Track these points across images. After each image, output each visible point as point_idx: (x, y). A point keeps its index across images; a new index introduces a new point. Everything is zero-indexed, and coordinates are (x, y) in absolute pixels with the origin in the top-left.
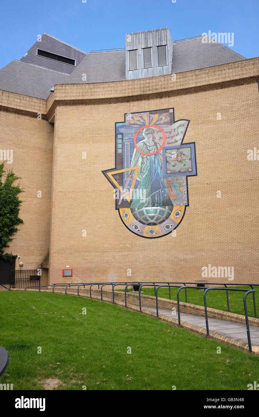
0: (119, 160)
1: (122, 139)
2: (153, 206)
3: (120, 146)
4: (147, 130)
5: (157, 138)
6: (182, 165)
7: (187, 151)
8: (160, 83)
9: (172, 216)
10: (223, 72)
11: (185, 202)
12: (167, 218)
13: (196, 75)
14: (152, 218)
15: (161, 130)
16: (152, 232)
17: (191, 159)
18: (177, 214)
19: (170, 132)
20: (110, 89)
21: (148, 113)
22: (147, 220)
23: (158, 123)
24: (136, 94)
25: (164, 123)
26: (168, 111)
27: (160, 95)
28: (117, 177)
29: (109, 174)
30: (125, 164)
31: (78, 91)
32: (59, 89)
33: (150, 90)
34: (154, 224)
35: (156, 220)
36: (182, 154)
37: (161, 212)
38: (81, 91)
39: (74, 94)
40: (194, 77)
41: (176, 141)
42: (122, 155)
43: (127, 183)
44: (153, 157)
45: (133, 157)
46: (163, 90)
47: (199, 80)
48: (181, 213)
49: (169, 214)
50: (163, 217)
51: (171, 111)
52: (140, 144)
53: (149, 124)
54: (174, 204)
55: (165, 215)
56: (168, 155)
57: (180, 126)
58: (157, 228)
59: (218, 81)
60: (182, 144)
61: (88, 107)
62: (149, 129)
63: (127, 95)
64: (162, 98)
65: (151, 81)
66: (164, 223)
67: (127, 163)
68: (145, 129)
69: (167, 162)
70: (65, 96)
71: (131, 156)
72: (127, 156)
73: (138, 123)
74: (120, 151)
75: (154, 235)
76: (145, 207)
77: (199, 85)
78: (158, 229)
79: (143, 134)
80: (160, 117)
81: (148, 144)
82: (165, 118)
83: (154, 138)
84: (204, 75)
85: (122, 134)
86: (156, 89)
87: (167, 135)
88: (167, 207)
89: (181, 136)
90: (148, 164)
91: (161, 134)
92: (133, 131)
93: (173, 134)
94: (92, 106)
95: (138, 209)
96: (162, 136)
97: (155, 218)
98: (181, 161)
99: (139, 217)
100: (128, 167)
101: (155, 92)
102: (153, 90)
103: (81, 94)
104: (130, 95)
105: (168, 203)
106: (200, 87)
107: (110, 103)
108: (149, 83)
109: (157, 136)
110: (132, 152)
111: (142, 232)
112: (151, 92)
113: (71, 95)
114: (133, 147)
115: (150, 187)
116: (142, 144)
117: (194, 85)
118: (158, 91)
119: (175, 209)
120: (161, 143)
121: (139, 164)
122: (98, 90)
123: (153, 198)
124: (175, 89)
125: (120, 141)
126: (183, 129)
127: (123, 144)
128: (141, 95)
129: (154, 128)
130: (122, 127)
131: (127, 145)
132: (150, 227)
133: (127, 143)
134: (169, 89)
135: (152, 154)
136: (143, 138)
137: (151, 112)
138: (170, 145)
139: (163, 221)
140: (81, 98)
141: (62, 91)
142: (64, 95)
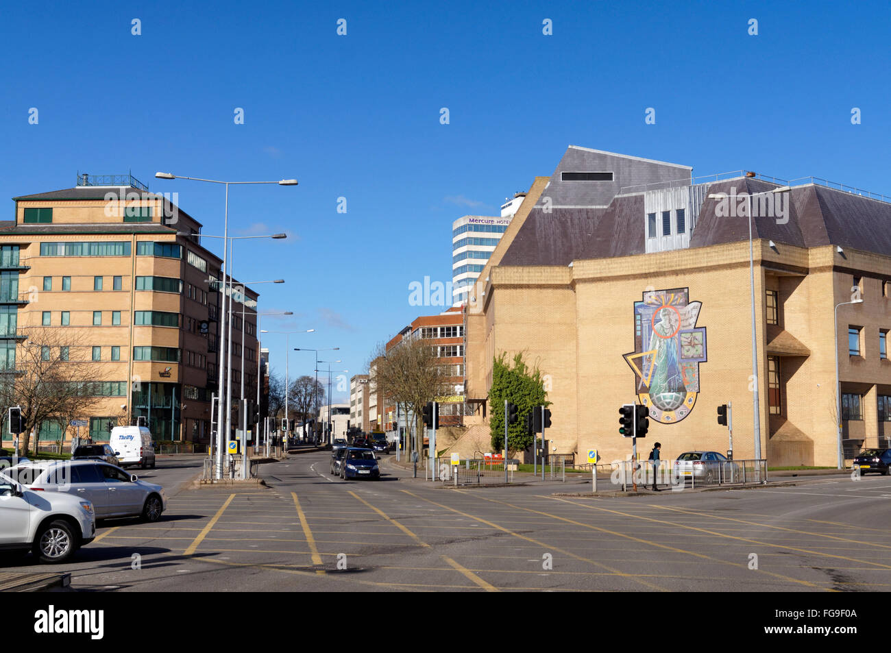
0: (639, 344)
1: (641, 320)
2: (670, 392)
3: (638, 328)
4: (664, 311)
5: (673, 320)
6: (695, 350)
7: (699, 335)
8: (675, 259)
9: (685, 403)
10: (731, 252)
11: (697, 389)
12: (681, 404)
13: (707, 253)
14: (668, 403)
15: (677, 312)
16: (668, 417)
17: (702, 345)
18: (690, 400)
19: (685, 314)
20: (627, 265)
21: (665, 292)
22: (664, 406)
23: (673, 304)
24: (652, 271)
25: (680, 304)
26: (683, 291)
27: (676, 273)
28: (637, 361)
29: (630, 358)
30: (644, 347)
31: (596, 267)
32: (577, 266)
33: (665, 267)
34: (670, 410)
35: (672, 406)
36: (695, 338)
37: (677, 399)
38: (599, 267)
39: (592, 272)
40: (705, 255)
41: (690, 325)
42: (641, 337)
43: (646, 368)
44: (669, 340)
45: (651, 340)
46: (678, 268)
47: (710, 259)
48: (693, 400)
49: (683, 401)
50: (678, 403)
51: (686, 290)
52: (657, 326)
53: (666, 304)
54: (688, 391)
55: (680, 400)
56: (683, 339)
57: (694, 308)
58: (672, 414)
59: (726, 262)
60: (695, 328)
61: (608, 284)
62: (666, 310)
63: (644, 272)
64: (677, 275)
65: (666, 256)
66: (678, 409)
67: (646, 347)
68: (662, 310)
69: (682, 346)
70: (584, 274)
71: (649, 339)
72: (646, 339)
73: (656, 303)
74: (639, 333)
75: (670, 421)
76: (663, 392)
77: (710, 264)
78: (674, 415)
79: (661, 316)
80: (676, 297)
81: (665, 326)
82: (680, 298)
83: (670, 320)
84: (714, 254)
85: (641, 314)
86: (671, 266)
87: (682, 317)
88: (681, 393)
89: (694, 320)
90: (665, 348)
91: (676, 316)
92: (651, 311)
93: (687, 316)
94: (611, 283)
95: (656, 394)
96: (677, 318)
97: (671, 404)
98: (693, 346)
99: (656, 402)
100: (646, 351)
101: (670, 269)
102: (668, 267)
103: (599, 271)
104: (647, 272)
105: (682, 389)
106: (711, 267)
107: (629, 279)
108: (665, 259)
109: (673, 317)
110: (650, 335)
111: (660, 419)
112: (666, 270)
113: (589, 272)
114: (650, 329)
115: (666, 372)
116: (660, 326)
117: (705, 265)
118: (673, 269)
119: (688, 395)
120: (676, 326)
121: (657, 348)
122: (616, 265)
123: (669, 383)
124: (689, 267)
125: (638, 323)
126: (695, 312)
127: (641, 325)
128: (657, 272)
129: (671, 309)
130: (641, 307)
131: (646, 327)
132: (667, 412)
133: (646, 325)
134: (683, 267)
135: (668, 337)
136: (660, 320)
137: (668, 291)
138: (685, 329)
139: (678, 407)
140: (598, 276)
141: (580, 268)
142: (582, 272)
